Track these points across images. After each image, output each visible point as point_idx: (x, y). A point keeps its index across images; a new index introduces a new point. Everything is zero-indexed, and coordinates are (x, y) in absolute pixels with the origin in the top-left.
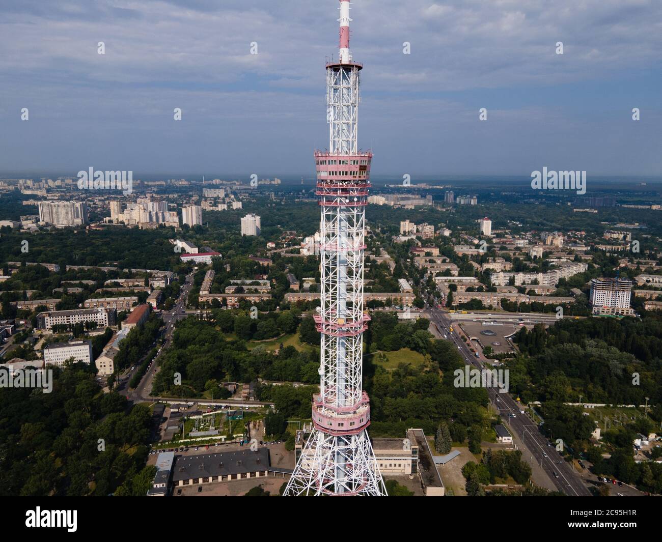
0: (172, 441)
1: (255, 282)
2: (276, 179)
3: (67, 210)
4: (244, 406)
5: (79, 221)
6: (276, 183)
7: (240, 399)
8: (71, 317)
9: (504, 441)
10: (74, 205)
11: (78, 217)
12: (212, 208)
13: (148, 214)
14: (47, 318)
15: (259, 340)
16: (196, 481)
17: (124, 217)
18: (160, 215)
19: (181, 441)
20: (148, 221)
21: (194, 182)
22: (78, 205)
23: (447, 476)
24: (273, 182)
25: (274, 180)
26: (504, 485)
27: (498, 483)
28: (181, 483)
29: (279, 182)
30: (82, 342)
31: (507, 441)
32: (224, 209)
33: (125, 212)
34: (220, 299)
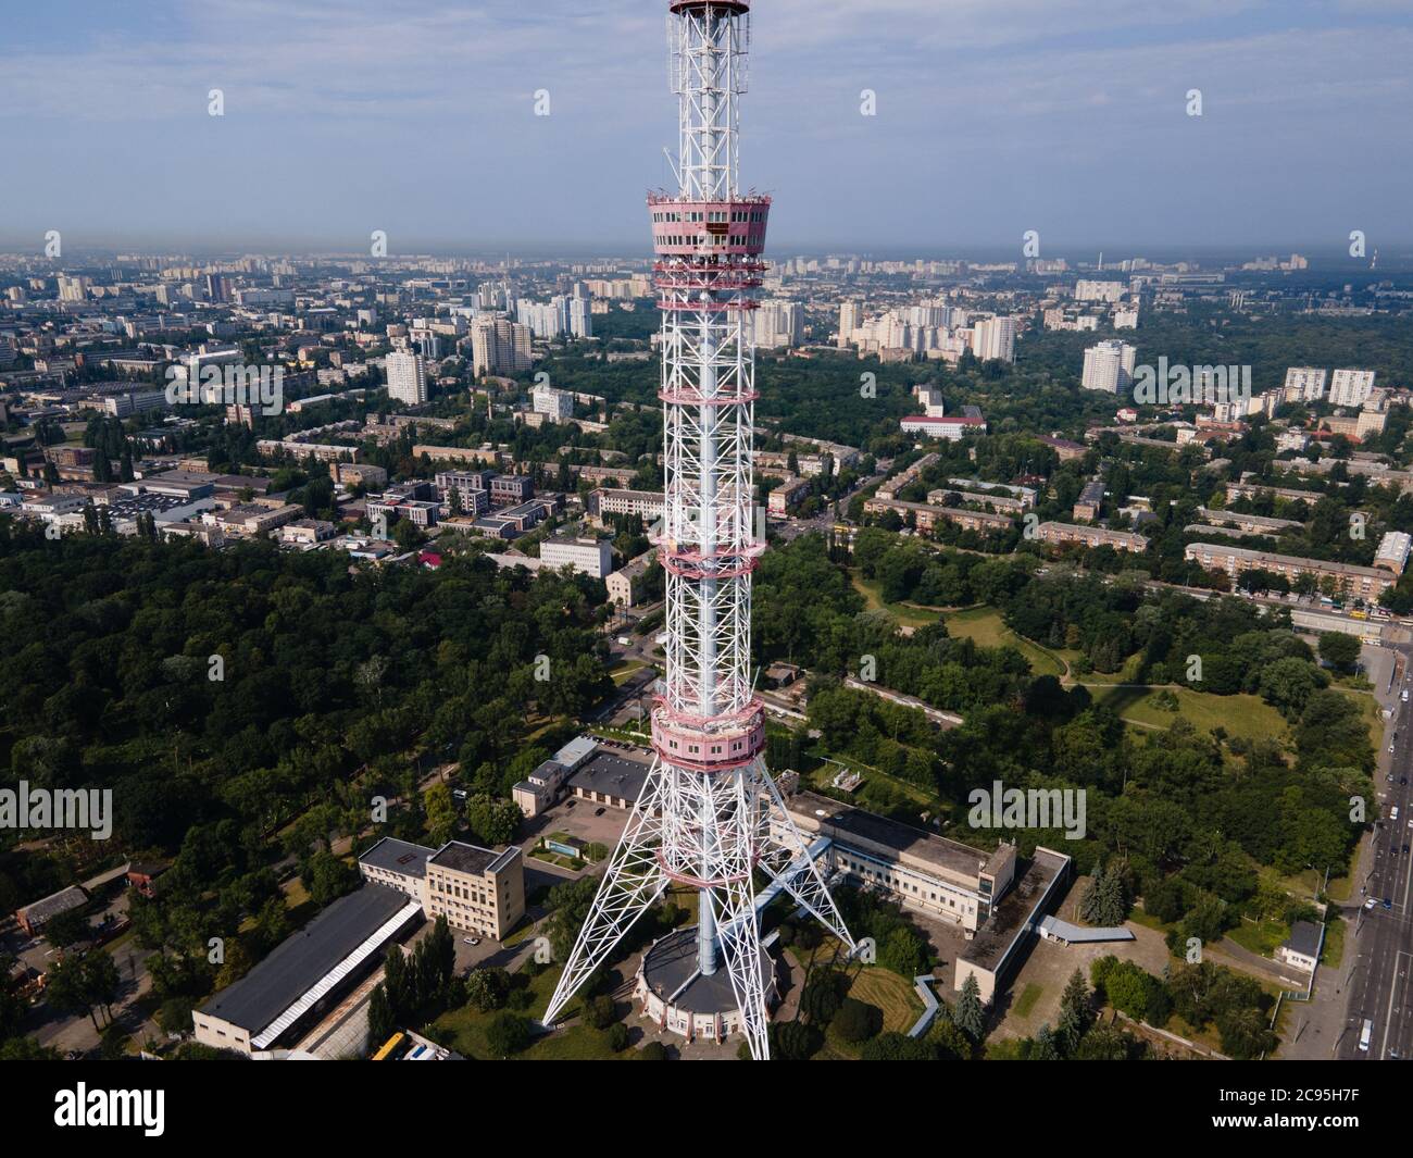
0: (620, 729)
1: (999, 489)
2: (1294, 257)
3: (767, 317)
4: (777, 709)
5: (783, 340)
6: (1293, 266)
7: (784, 698)
8: (633, 503)
9: (1289, 961)
10: (779, 307)
11: (785, 332)
12: (1064, 325)
13: (902, 330)
14: (602, 498)
15: (920, 604)
16: (601, 797)
17: (859, 336)
18: (928, 334)
19: (633, 733)
20: (901, 345)
21: (1086, 264)
22: (787, 307)
23: (1056, 966)
24: (1284, 266)
25: (1288, 260)
26: (1184, 1041)
27: (1170, 1030)
28: (580, 792)
29: (1303, 264)
30: (594, 542)
31: (1300, 964)
32: (1089, 328)
33: (864, 325)
34: (902, 513)
